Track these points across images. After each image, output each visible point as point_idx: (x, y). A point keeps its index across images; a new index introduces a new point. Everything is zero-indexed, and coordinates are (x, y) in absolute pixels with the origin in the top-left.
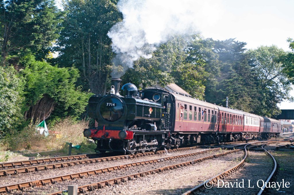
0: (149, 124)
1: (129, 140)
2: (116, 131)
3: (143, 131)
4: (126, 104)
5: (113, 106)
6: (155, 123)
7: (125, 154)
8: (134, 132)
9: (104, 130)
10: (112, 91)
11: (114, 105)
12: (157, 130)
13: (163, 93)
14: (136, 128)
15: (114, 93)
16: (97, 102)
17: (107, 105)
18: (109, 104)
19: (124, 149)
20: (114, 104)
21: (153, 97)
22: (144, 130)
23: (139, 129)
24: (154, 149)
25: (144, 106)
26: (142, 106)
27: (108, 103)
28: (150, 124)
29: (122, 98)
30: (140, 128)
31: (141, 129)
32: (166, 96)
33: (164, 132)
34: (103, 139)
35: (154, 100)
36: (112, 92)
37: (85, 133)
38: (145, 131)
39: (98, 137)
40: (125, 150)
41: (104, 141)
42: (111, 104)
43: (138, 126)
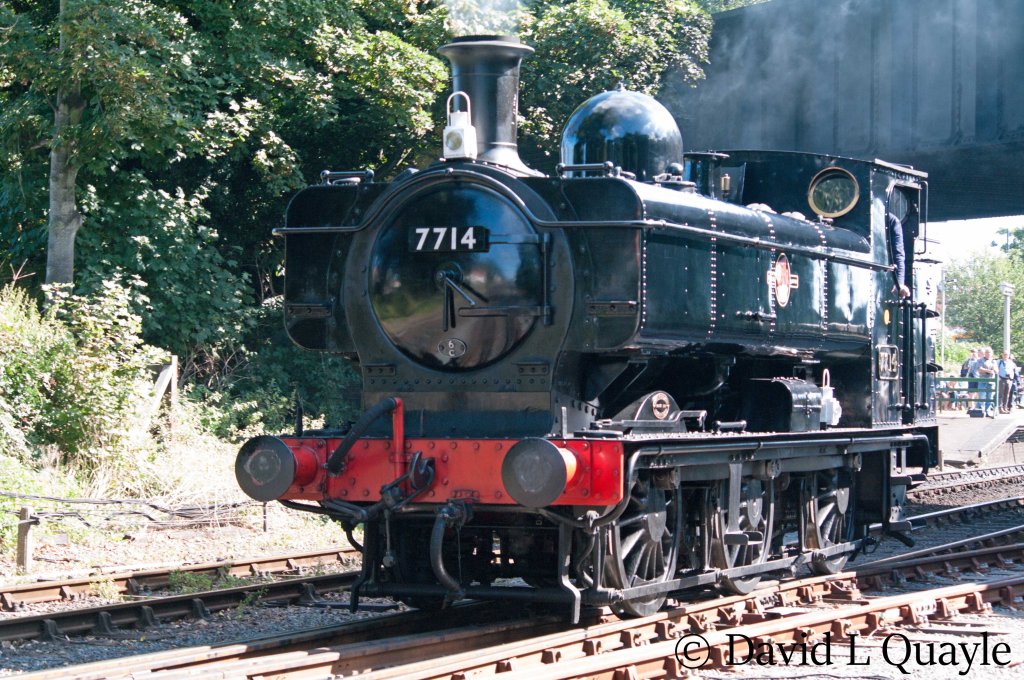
0: (774, 380)
1: (600, 510)
2: (488, 445)
3: (731, 435)
4: (566, 228)
5: (462, 248)
6: (826, 371)
7: (576, 620)
8: (630, 448)
9: (398, 441)
10: (450, 135)
11: (469, 240)
12: (839, 426)
13: (878, 161)
14: (661, 416)
15: (470, 148)
16: (343, 229)
17: (420, 247)
18: (432, 237)
19: (566, 582)
20: (470, 232)
21: (811, 193)
22: (738, 430)
23: (691, 424)
24: (833, 558)
25: (723, 246)
26: (699, 243)
27: (424, 232)
28: (782, 380)
29: (530, 181)
30: (703, 413)
31: (709, 425)
32: (902, 183)
33: (900, 432)
34: (394, 514)
35: (815, 209)
36: (458, 143)
37: (247, 467)
38: (749, 434)
39: (362, 498)
40: (577, 592)
41: (400, 523)
42: (448, 235)
43: (681, 401)
